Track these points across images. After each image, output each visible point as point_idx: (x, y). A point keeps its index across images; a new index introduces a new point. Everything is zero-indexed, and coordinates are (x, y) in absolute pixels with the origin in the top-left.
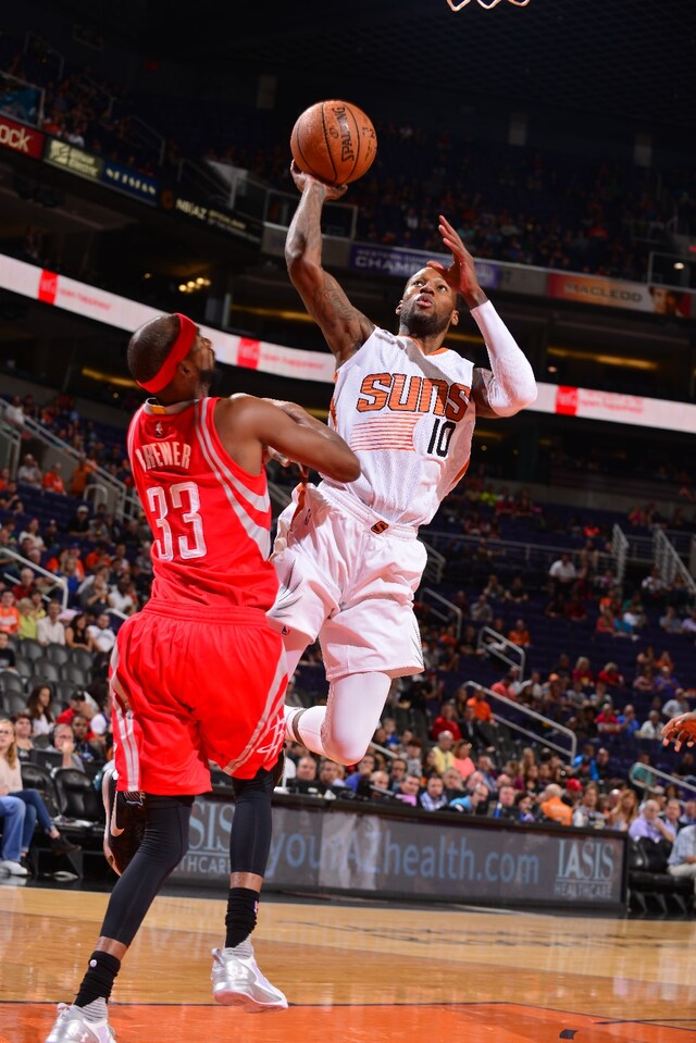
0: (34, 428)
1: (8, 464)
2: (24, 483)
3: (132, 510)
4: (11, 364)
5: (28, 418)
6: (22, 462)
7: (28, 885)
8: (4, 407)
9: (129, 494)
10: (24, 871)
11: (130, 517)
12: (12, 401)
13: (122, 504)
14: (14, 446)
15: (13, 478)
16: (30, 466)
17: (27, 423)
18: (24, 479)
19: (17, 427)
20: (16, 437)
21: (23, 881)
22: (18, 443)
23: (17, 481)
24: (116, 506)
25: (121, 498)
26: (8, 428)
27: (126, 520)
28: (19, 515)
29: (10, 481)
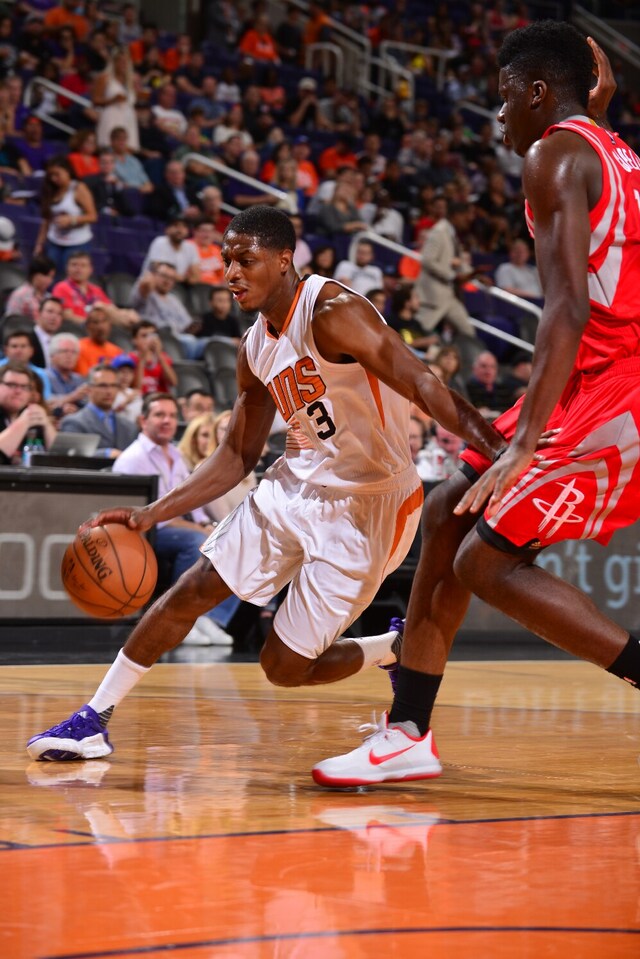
3: (382, 79)
9: (376, 53)
11: (381, 90)
13: (365, 71)
24: (356, 73)
25: (362, 61)
27: (374, 96)
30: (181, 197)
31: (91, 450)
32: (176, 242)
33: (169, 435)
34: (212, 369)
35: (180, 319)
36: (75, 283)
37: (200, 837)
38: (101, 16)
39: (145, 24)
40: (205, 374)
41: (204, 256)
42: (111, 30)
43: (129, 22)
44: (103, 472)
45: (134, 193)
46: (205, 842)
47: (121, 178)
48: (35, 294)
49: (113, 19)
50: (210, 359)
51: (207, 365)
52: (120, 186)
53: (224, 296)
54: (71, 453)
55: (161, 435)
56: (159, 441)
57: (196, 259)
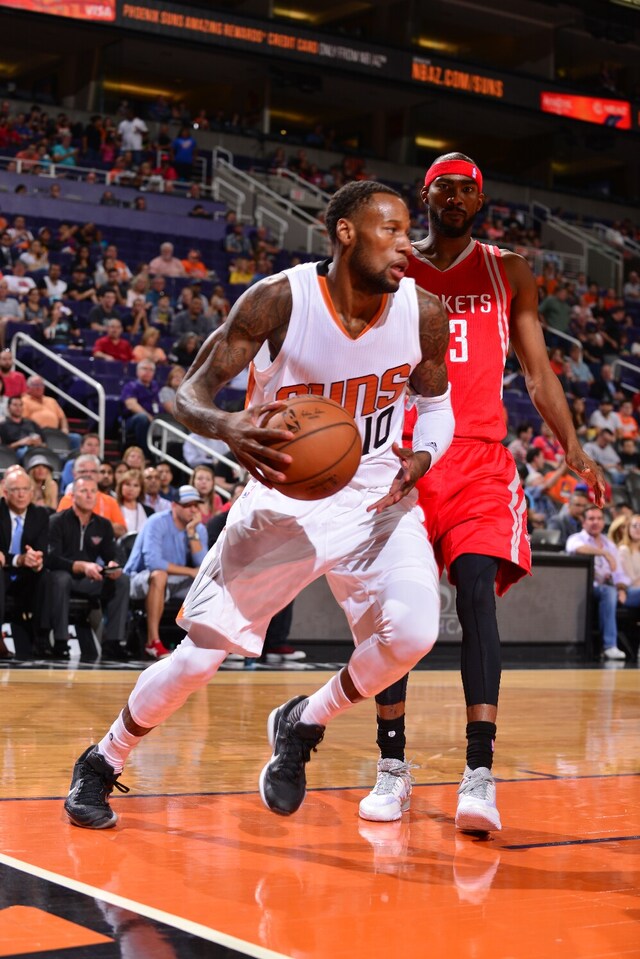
0: (633, 247)
1: (613, 284)
2: (630, 299)
4: (605, 191)
5: (628, 239)
6: (627, 279)
7: (626, 667)
8: (604, 231)
10: (622, 655)
12: (610, 224)
14: (617, 266)
15: (620, 295)
16: (634, 282)
17: (627, 243)
18: (631, 295)
19: (618, 247)
20: (618, 257)
21: (622, 664)
22: (620, 263)
23: (623, 297)
26: (610, 249)
28: (629, 330)
29: (616, 298)
30: (611, 387)
31: (554, 540)
32: (605, 414)
33: (598, 531)
34: (630, 489)
35: (611, 460)
36: (546, 437)
37: (618, 775)
38: (564, 280)
39: (589, 283)
40: (626, 493)
41: (624, 422)
42: (571, 288)
43: (581, 283)
44: (561, 553)
45: (584, 384)
46: (621, 778)
47: (576, 375)
48: (523, 445)
49: (573, 282)
50: (629, 484)
51: (627, 488)
52: (574, 379)
53: (630, 443)
54: (543, 542)
55: (594, 532)
56: (593, 535)
57: (620, 424)
